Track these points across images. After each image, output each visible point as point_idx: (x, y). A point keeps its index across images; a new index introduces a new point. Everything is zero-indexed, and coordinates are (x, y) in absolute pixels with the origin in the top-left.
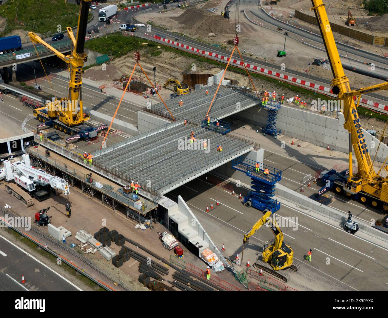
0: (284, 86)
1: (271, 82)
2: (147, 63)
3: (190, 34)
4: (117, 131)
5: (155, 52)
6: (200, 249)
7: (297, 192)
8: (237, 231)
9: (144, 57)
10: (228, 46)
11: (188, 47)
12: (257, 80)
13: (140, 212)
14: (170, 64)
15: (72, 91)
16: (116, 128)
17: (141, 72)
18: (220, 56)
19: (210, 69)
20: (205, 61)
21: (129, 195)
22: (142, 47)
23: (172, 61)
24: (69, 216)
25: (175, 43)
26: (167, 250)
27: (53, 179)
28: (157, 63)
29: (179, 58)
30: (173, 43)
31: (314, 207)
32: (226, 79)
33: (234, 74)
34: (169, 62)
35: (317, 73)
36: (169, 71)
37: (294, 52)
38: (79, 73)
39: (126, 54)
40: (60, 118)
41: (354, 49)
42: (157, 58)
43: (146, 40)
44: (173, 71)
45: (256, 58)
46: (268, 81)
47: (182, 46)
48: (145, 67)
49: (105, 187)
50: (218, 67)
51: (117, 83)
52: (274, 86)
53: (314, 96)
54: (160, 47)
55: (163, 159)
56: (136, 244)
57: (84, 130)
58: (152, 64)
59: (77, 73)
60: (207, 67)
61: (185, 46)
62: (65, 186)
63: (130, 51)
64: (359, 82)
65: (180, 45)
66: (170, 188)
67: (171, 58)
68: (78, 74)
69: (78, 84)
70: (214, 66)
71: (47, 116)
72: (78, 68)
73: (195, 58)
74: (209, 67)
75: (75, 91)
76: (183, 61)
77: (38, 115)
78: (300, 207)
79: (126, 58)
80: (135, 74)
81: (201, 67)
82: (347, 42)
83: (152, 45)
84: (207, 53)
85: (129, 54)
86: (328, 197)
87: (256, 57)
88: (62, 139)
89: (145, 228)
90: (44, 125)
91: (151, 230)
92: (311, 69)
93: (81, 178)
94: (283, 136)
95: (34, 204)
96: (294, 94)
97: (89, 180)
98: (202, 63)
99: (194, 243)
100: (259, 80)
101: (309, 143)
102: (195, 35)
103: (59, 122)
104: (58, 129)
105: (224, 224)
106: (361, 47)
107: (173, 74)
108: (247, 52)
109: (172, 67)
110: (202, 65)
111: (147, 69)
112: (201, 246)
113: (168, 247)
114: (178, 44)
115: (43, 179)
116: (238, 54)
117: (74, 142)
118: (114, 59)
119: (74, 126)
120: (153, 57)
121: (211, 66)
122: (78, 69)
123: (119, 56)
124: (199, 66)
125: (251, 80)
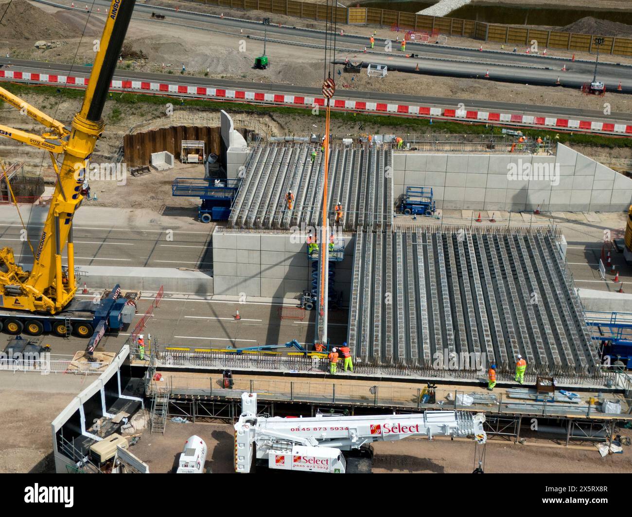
10: (128, 62)
12: (294, 119)
15: (62, 222)
18: (155, 86)
20: (141, 101)
35: (369, 86)
41: (338, 35)
45: (222, 77)
46: (319, 116)
50: (181, 109)
52: (340, 124)
53: (432, 127)
60: (155, 112)
81: (142, 115)
87: (219, 76)
92: (350, 82)
98: (135, 105)
100: (298, 117)
110: (140, 110)
114: (18, 75)
116: (172, 75)
121: (162, 108)
124: (133, 114)
125: (281, 120)
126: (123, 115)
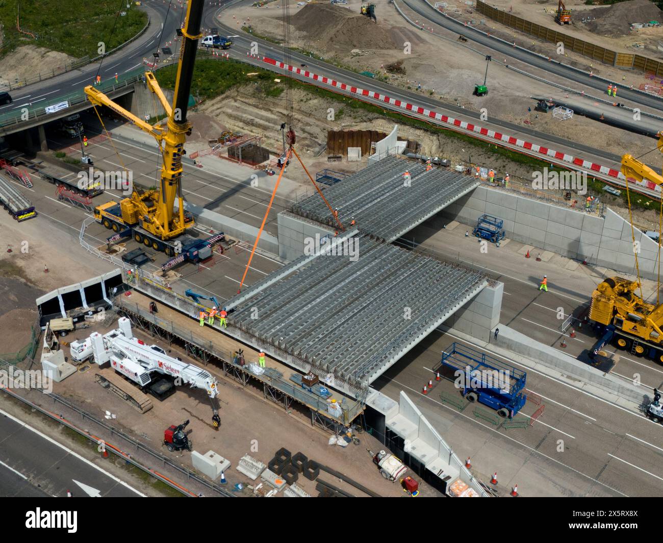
0: (498, 153)
1: (476, 145)
2: (261, 109)
3: (317, 49)
4: (239, 242)
5: (272, 89)
6: (449, 482)
7: (556, 348)
8: (481, 428)
9: (254, 99)
10: (390, 75)
11: (325, 80)
12: (452, 141)
13: (339, 422)
14: (300, 111)
15: (167, 183)
16: (237, 237)
17: (253, 125)
18: (382, 97)
19: (370, 120)
20: (360, 107)
21: (314, 389)
22: (249, 80)
23: (304, 107)
24: (216, 428)
25: (303, 72)
26: (388, 483)
27: (186, 370)
28: (278, 110)
29: (315, 101)
30: (299, 71)
31: (591, 377)
32: (399, 139)
33: (412, 130)
34: (298, 108)
35: (545, 125)
36: (300, 124)
37: (497, 85)
38: (178, 155)
39: (222, 93)
40: (145, 225)
41: (588, 75)
42: (277, 101)
43: (253, 68)
44: (308, 124)
45: (441, 98)
46: (471, 143)
47: (316, 77)
48: (257, 116)
49: (268, 372)
50: (382, 118)
51: (218, 148)
52: (482, 153)
54: (278, 80)
55: (351, 314)
56: (339, 475)
57: (190, 245)
58: (270, 110)
59: (175, 154)
60: (364, 118)
61: (320, 79)
62: (211, 384)
63: (229, 87)
64: (615, 142)
65: (311, 75)
66: (378, 372)
67: (302, 100)
68: (177, 157)
69: (176, 172)
70: (376, 115)
71: (120, 221)
72: (176, 147)
73: (343, 101)
74: (368, 117)
75: (171, 184)
76: (323, 107)
77: (103, 217)
78: (569, 377)
79: (223, 99)
80: (243, 128)
81: (355, 118)
82: (574, 63)
83: (266, 76)
84: (360, 91)
85: (228, 93)
86: (606, 355)
87: (439, 96)
88: (153, 261)
89: (344, 443)
90: (118, 237)
91: (356, 447)
92: (533, 119)
93: (222, 354)
94: (508, 241)
95: (152, 407)
96: (517, 167)
97: (240, 361)
98: (355, 110)
99: (436, 472)
100: (456, 141)
101: (553, 254)
102: (327, 52)
103: (142, 231)
104: (141, 242)
105: (457, 416)
106: (598, 72)
107: (308, 128)
108: (424, 87)
109: (304, 117)
110: (356, 114)
111: (261, 119)
112: (449, 478)
113: (390, 478)
114: (307, 74)
115: (167, 368)
116: (409, 90)
117: (176, 268)
118: (203, 102)
119: (171, 239)
120: (270, 99)
121: (371, 116)
122: (177, 149)
123: (211, 97)
124: (350, 116)
125: (443, 141)
126: (343, 116)
